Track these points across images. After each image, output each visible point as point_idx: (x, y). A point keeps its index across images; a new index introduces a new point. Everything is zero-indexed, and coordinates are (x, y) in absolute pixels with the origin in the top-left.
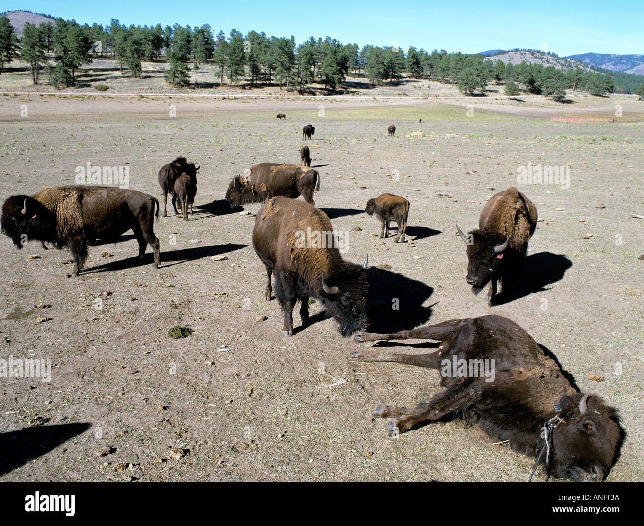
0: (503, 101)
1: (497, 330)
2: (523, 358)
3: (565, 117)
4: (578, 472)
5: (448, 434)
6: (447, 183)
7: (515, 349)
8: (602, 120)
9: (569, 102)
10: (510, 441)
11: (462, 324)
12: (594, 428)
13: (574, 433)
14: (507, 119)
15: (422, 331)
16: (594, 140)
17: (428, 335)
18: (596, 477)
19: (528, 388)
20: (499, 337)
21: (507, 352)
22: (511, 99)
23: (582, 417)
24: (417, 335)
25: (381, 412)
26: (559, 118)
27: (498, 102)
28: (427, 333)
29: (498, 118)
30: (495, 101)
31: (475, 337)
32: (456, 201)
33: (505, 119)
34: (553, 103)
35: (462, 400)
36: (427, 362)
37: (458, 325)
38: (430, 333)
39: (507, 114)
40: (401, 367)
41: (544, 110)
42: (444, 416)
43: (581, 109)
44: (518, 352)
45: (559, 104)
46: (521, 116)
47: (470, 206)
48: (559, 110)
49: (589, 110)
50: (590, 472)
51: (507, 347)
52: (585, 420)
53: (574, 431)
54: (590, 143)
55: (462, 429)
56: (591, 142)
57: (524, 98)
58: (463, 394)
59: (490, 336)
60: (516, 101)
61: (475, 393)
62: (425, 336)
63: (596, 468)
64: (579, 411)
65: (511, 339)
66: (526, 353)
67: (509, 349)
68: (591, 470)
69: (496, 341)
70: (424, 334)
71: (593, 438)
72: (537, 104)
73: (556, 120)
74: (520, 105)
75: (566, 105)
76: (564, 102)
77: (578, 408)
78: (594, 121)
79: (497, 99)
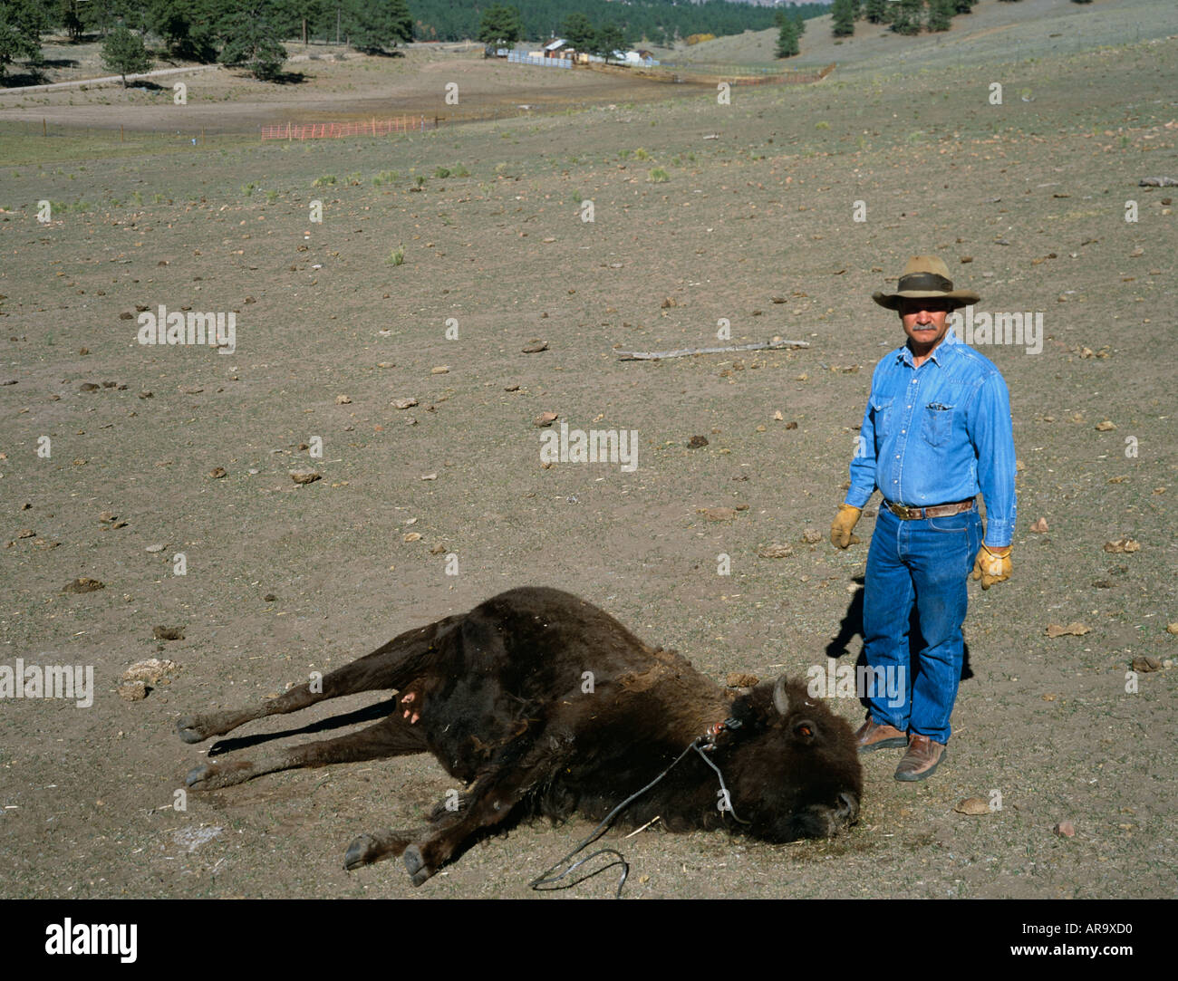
0: (105, 93)
1: (547, 611)
2: (620, 656)
3: (299, 124)
4: (816, 813)
5: (527, 848)
6: (84, 352)
7: (599, 642)
8: (405, 121)
9: (296, 79)
10: (664, 816)
11: (441, 632)
12: (815, 730)
13: (782, 753)
14: (131, 146)
15: (349, 672)
16: (421, 181)
17: (364, 679)
18: (849, 813)
19: (663, 703)
20: (557, 625)
21: (585, 650)
22: (128, 85)
23: (787, 719)
24: (337, 688)
25: (363, 850)
26: (284, 127)
27: (90, 95)
28: (362, 675)
29: (103, 146)
30: (80, 96)
31: (508, 638)
32: (150, 395)
33: (124, 146)
34: (255, 84)
35: (541, 766)
36: (380, 744)
37: (434, 635)
38: (370, 672)
39: (126, 131)
40: (320, 774)
41: (234, 108)
42: (511, 810)
43: (338, 96)
44: (606, 646)
45: (269, 85)
46: (171, 132)
47: (196, 400)
48: (276, 105)
49: (359, 96)
50: (836, 807)
51: (583, 641)
52: (795, 722)
53: (782, 747)
54: (412, 190)
55: (550, 832)
56: (415, 186)
57: (170, 77)
58: (538, 752)
59: (539, 628)
60: (144, 89)
61: (560, 743)
62: (358, 685)
63: (844, 796)
64: (777, 712)
65: (581, 622)
66: (620, 645)
67: (587, 644)
68: (837, 801)
69: (555, 633)
70: (355, 681)
71: (820, 750)
72: (209, 94)
73: (279, 135)
74: (159, 99)
75: (291, 87)
76: (281, 79)
77: (774, 706)
78: (385, 128)
79: (84, 89)
